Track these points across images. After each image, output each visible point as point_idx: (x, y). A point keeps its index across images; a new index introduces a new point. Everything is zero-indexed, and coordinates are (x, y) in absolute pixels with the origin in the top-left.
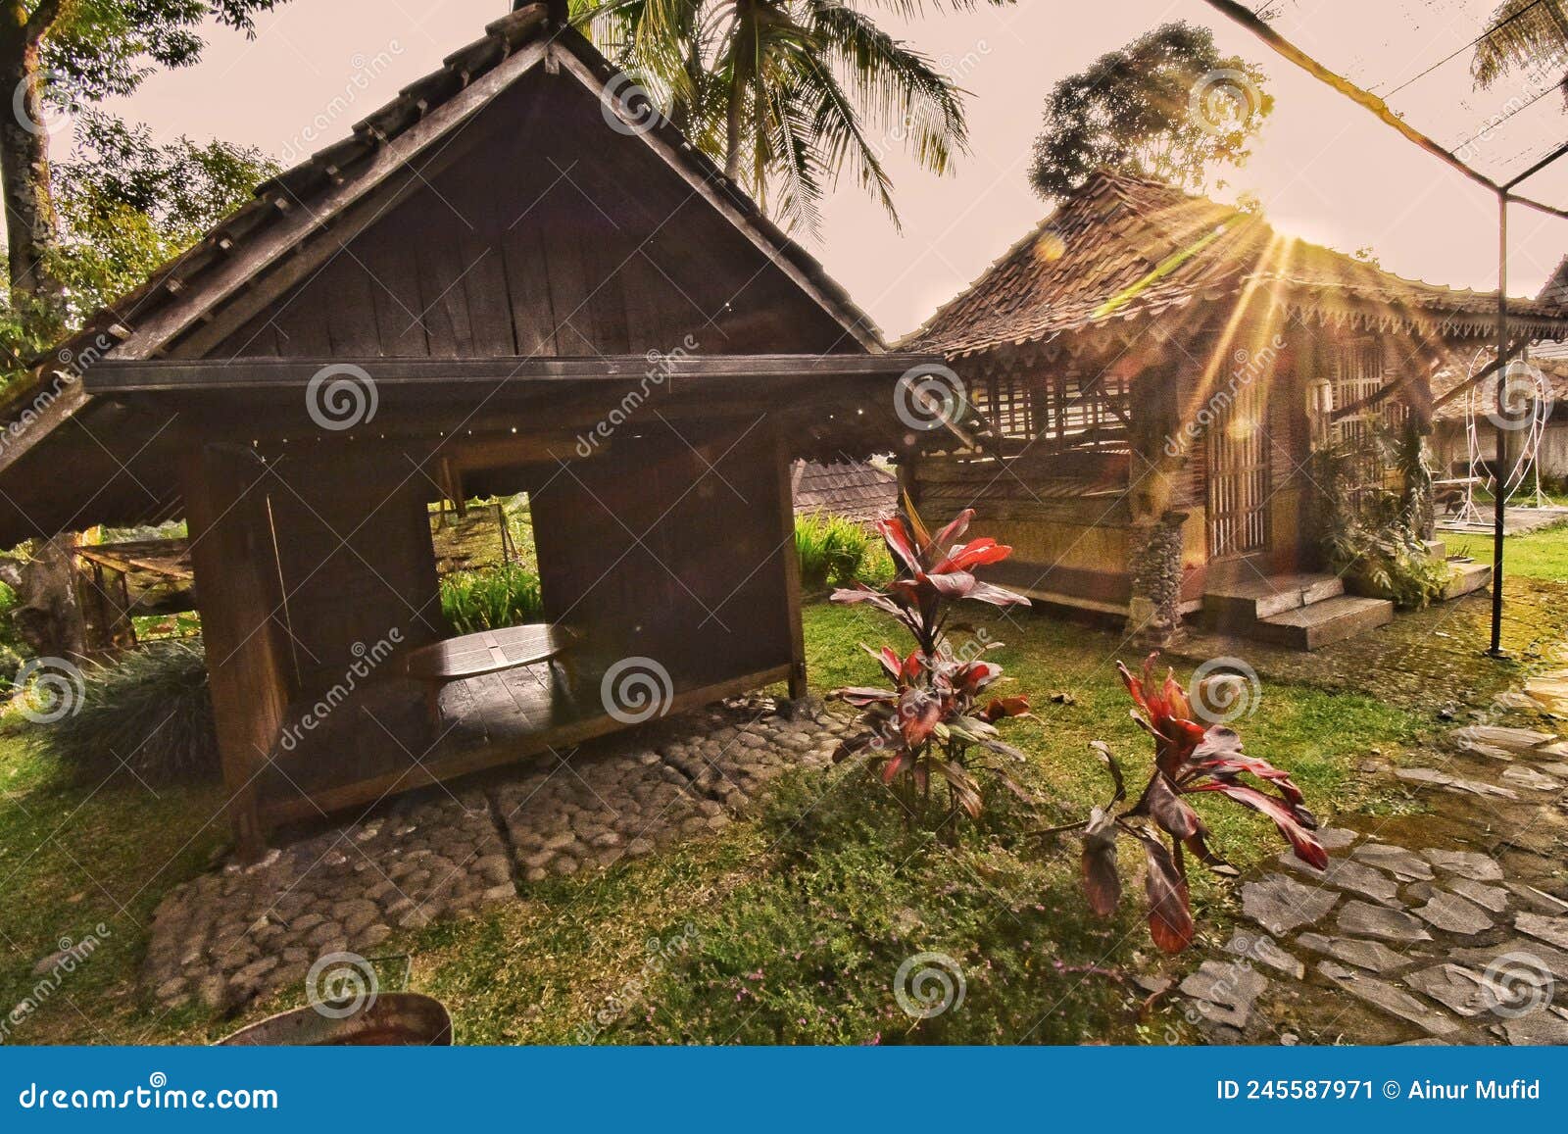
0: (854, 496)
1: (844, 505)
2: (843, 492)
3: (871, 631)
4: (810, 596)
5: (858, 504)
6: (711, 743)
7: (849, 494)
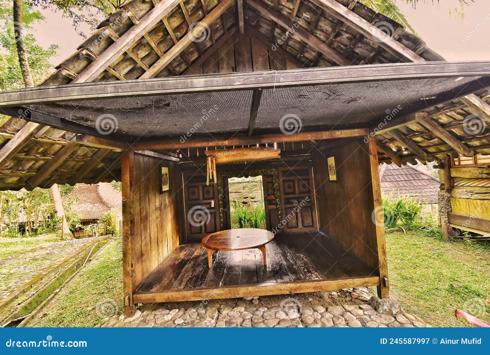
0: (410, 184)
1: (404, 188)
2: (404, 182)
3: (426, 256)
4: (389, 230)
5: (412, 188)
6: (328, 315)
7: (407, 183)
